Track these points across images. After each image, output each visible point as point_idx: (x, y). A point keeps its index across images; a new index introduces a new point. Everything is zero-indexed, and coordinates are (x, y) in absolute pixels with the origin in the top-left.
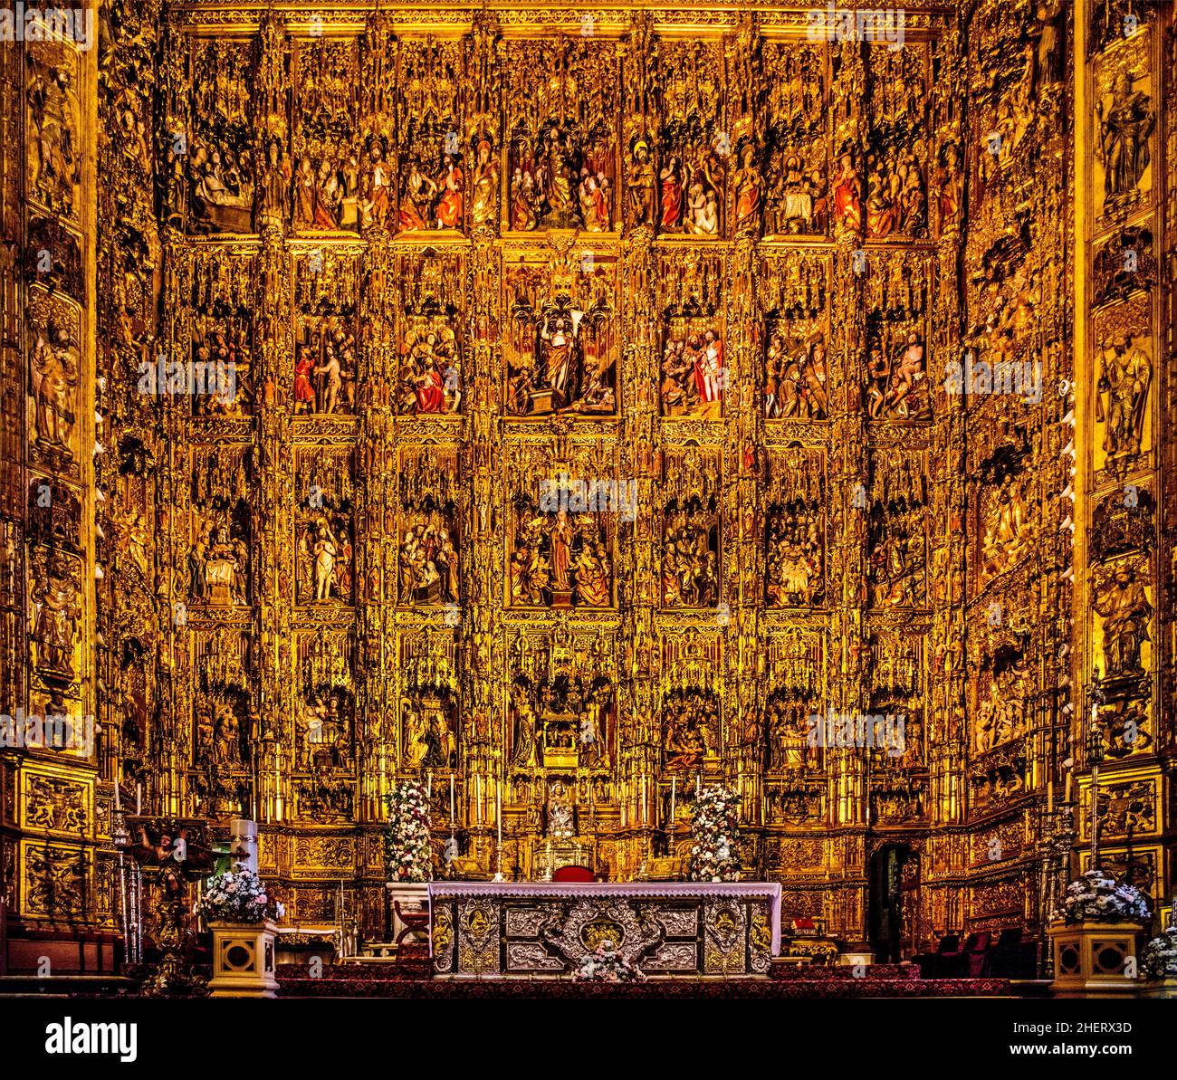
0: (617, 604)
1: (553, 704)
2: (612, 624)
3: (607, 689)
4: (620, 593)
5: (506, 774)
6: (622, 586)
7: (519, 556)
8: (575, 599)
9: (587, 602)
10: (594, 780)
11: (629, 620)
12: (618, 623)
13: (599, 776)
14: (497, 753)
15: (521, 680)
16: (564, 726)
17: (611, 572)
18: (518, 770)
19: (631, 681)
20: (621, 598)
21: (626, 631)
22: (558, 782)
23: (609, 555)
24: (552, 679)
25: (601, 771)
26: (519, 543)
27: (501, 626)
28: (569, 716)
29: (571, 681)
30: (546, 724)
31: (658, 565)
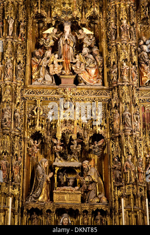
0: (106, 83)
1: (62, 155)
2: (104, 97)
3: (101, 143)
4: (108, 77)
5: (22, 209)
6: (109, 73)
7: (37, 53)
8: (77, 82)
9: (85, 83)
10: (95, 213)
11: (116, 95)
12: (108, 97)
13: (98, 210)
14: (16, 192)
15: (37, 136)
16: (71, 170)
17: (103, 63)
18: (33, 205)
19: (120, 137)
20: (109, 80)
21: (114, 103)
22: (65, 215)
23: (101, 54)
24: (59, 135)
25: (100, 206)
26: (38, 46)
27: (23, 98)
28: (75, 163)
29: (74, 137)
30: (57, 169)
31: (135, 59)
